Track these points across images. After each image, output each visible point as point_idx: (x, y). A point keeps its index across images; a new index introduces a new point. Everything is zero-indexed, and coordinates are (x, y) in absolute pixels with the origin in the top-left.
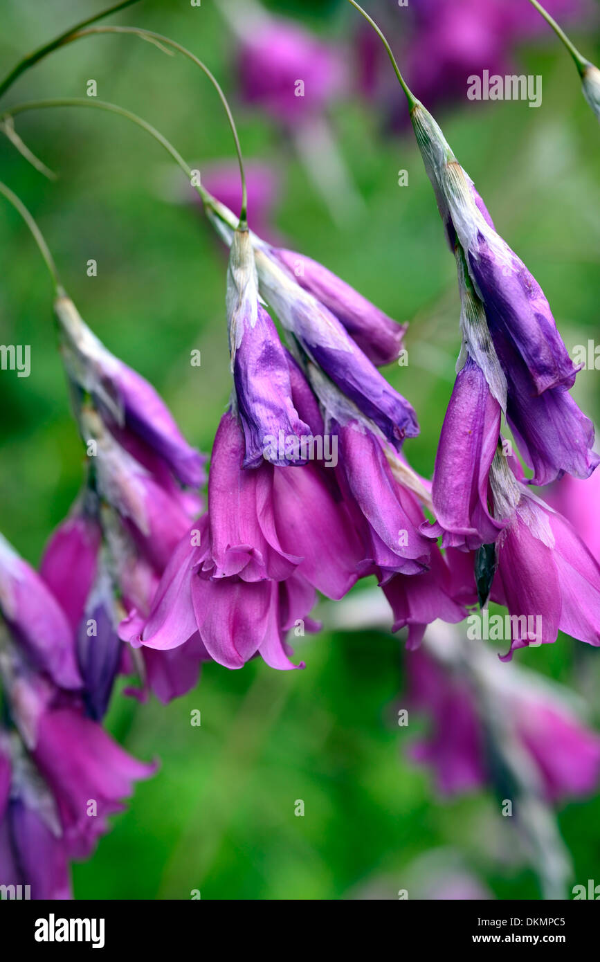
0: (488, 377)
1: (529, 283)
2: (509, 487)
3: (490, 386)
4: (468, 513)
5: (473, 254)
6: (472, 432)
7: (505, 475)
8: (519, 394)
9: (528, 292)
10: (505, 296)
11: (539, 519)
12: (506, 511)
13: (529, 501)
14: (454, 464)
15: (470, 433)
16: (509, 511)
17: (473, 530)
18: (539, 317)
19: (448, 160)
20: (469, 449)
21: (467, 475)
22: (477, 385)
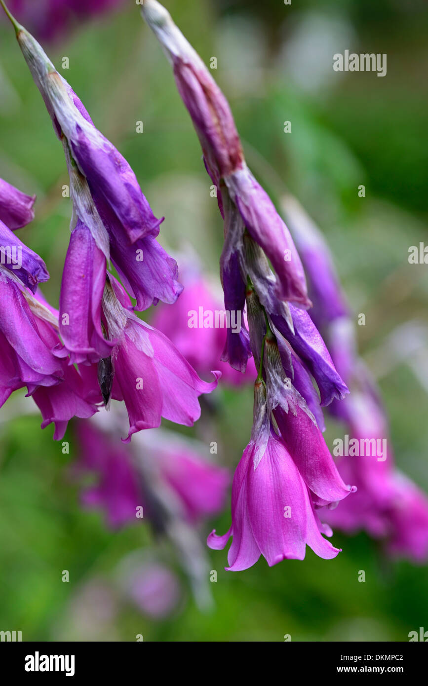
0: (95, 234)
1: (118, 160)
2: (118, 314)
3: (96, 240)
4: (86, 337)
5: (74, 142)
6: (85, 276)
7: (114, 305)
8: (119, 244)
9: (118, 168)
10: (100, 171)
11: (141, 336)
12: (117, 333)
13: (134, 323)
14: (73, 301)
15: (83, 276)
16: (119, 332)
17: (91, 350)
18: (128, 186)
19: (49, 71)
20: (83, 289)
21: (84, 308)
22: (86, 240)
